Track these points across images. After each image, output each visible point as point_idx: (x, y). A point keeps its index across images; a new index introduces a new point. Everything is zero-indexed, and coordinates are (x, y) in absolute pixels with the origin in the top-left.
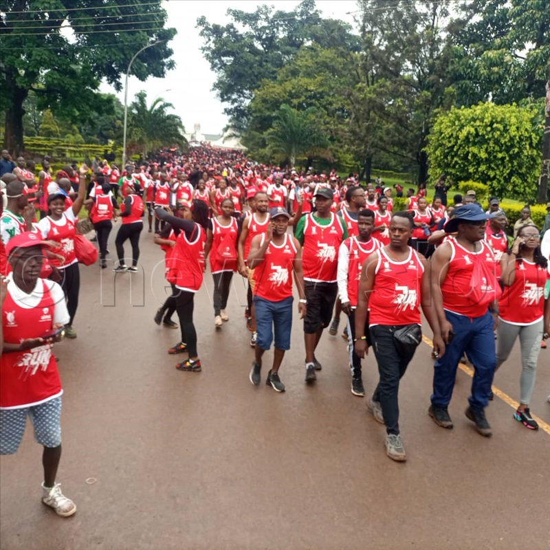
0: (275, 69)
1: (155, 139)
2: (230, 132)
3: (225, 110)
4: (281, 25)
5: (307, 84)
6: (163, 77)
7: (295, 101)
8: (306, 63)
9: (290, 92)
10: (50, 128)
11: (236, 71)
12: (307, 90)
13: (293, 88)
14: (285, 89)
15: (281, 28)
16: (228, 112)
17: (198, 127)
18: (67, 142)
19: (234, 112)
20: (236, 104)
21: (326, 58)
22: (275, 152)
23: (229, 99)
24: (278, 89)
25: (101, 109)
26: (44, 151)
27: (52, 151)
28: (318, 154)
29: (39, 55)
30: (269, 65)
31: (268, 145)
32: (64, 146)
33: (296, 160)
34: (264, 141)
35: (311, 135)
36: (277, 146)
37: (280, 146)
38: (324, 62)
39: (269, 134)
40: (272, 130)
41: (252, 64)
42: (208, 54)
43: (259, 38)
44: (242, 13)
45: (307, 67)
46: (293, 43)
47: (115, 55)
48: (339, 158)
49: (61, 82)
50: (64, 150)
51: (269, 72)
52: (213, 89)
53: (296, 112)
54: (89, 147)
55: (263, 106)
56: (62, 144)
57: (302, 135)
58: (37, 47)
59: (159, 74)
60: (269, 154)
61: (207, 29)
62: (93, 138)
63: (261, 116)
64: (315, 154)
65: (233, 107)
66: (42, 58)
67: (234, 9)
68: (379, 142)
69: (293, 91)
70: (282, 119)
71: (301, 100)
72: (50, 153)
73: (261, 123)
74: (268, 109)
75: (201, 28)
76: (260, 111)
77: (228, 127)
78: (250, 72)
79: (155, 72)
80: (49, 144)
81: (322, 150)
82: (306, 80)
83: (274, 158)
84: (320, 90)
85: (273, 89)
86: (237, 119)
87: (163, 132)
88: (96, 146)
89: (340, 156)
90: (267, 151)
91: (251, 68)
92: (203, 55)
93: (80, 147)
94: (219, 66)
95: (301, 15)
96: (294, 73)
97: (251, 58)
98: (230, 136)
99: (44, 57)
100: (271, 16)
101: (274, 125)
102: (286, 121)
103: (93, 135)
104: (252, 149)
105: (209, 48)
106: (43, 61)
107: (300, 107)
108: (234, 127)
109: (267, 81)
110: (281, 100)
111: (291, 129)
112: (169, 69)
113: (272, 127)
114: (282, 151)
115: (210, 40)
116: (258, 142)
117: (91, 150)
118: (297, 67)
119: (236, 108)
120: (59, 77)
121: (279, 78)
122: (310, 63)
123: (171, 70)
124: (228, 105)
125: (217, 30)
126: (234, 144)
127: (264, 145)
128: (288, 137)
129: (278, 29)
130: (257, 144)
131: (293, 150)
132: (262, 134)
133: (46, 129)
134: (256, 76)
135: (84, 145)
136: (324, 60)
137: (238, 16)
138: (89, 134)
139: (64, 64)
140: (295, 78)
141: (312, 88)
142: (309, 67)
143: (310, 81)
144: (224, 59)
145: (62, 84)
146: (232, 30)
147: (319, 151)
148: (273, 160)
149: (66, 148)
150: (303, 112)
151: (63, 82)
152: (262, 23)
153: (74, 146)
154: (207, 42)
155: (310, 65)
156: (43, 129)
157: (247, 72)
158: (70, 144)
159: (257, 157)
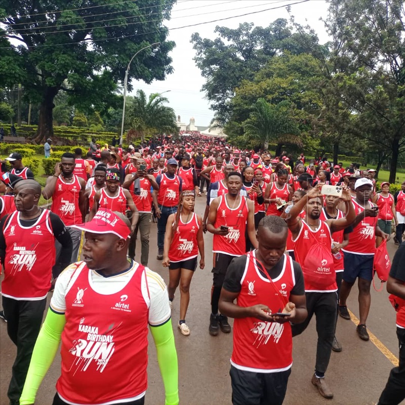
0: (253, 73)
1: (151, 127)
2: (215, 123)
3: (212, 106)
4: (258, 39)
5: (280, 82)
6: (163, 79)
7: (270, 97)
8: (279, 66)
9: (265, 89)
10: (81, 120)
11: (221, 75)
12: (280, 88)
13: (268, 87)
14: (261, 87)
15: (258, 42)
16: (214, 107)
17: (192, 121)
18: (92, 130)
19: (219, 108)
20: (220, 102)
21: (297, 61)
22: (251, 138)
23: (214, 98)
24: (255, 87)
25: (115, 104)
26: (72, 136)
27: (78, 137)
28: (289, 140)
29: (63, 60)
30: (248, 69)
31: (245, 132)
32: (88, 133)
33: (269, 146)
34: (242, 129)
35: (283, 123)
36: (253, 133)
37: (255, 133)
38: (294, 65)
39: (247, 123)
40: (249, 120)
41: (234, 69)
42: (200, 63)
43: (240, 49)
44: (228, 29)
45: (280, 69)
46: (268, 52)
47: (123, 60)
48: (307, 144)
49: (80, 81)
50: (86, 136)
51: (248, 75)
52: (203, 90)
53: (270, 105)
54: (107, 134)
55: (242, 102)
56: (88, 131)
57: (275, 124)
58: (63, 54)
59: (161, 78)
60: (246, 140)
61: (199, 43)
62: (114, 128)
63: (240, 110)
64: (286, 140)
65: (217, 103)
66: (65, 62)
67: (221, 27)
68: (355, 129)
69: (268, 89)
70: (258, 111)
71: (274, 96)
72: (76, 138)
73: (240, 115)
74: (246, 104)
75: (195, 42)
76: (239, 105)
77: (214, 120)
78: (232, 75)
79: (157, 75)
80: (77, 132)
81: (292, 137)
82: (279, 79)
83: (250, 143)
84: (291, 88)
85: (251, 88)
86: (221, 113)
87: (158, 121)
88: (113, 133)
89: (308, 142)
90: (244, 137)
91: (233, 72)
92: (196, 64)
93: (101, 134)
94: (208, 72)
95: (275, 31)
96: (269, 75)
97: (234, 64)
98: (215, 126)
99: (67, 61)
100: (250, 32)
101: (251, 115)
102: (262, 113)
103: (114, 126)
104: (232, 136)
105: (201, 59)
106: (66, 64)
107: (273, 101)
108: (218, 119)
109: (246, 81)
110: (258, 96)
111: (266, 119)
112: (168, 73)
113: (249, 118)
114: (258, 137)
115: (201, 51)
116: (237, 131)
117: (108, 137)
118: (272, 70)
119: (220, 105)
120: (78, 77)
121: (256, 79)
122: (282, 66)
123: (169, 74)
124: (214, 102)
125: (207, 44)
126: (217, 133)
127: (242, 133)
128: (263, 126)
129: (256, 42)
130: (236, 132)
131: (267, 137)
132: (241, 124)
133: (77, 120)
134: (237, 78)
135: (104, 133)
136: (295, 63)
137: (224, 32)
138: (111, 125)
139: (83, 67)
140: (269, 79)
141: (285, 85)
142: (282, 69)
143: (282, 80)
144: (213, 67)
145: (81, 83)
146: (219, 44)
147: (290, 138)
148: (249, 145)
149: (89, 134)
150: (276, 106)
151: (82, 81)
152: (243, 38)
153: (96, 133)
154: (199, 54)
155: (282, 68)
156: (76, 121)
157: (230, 75)
158: (93, 132)
159: (235, 142)
